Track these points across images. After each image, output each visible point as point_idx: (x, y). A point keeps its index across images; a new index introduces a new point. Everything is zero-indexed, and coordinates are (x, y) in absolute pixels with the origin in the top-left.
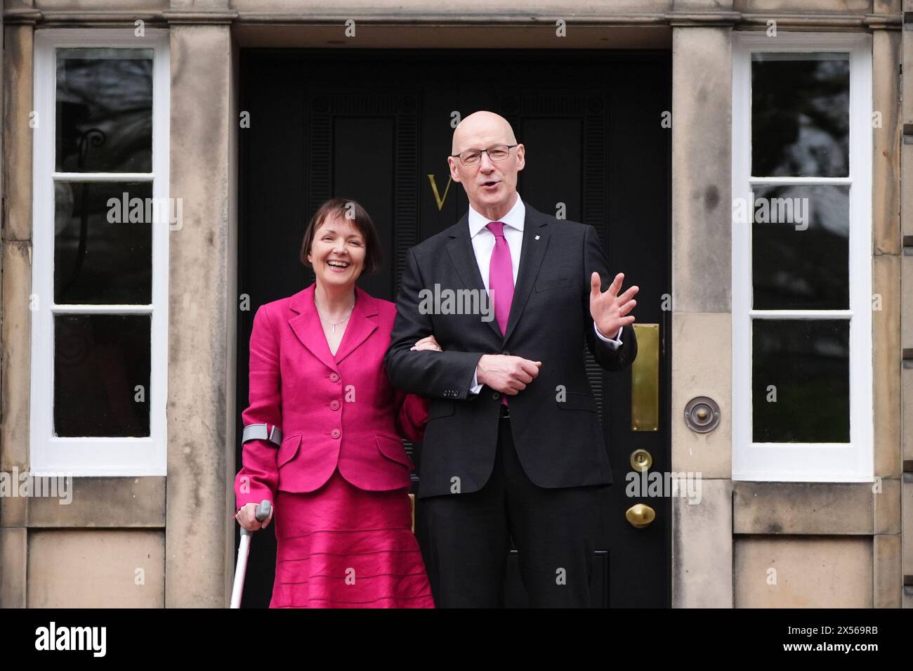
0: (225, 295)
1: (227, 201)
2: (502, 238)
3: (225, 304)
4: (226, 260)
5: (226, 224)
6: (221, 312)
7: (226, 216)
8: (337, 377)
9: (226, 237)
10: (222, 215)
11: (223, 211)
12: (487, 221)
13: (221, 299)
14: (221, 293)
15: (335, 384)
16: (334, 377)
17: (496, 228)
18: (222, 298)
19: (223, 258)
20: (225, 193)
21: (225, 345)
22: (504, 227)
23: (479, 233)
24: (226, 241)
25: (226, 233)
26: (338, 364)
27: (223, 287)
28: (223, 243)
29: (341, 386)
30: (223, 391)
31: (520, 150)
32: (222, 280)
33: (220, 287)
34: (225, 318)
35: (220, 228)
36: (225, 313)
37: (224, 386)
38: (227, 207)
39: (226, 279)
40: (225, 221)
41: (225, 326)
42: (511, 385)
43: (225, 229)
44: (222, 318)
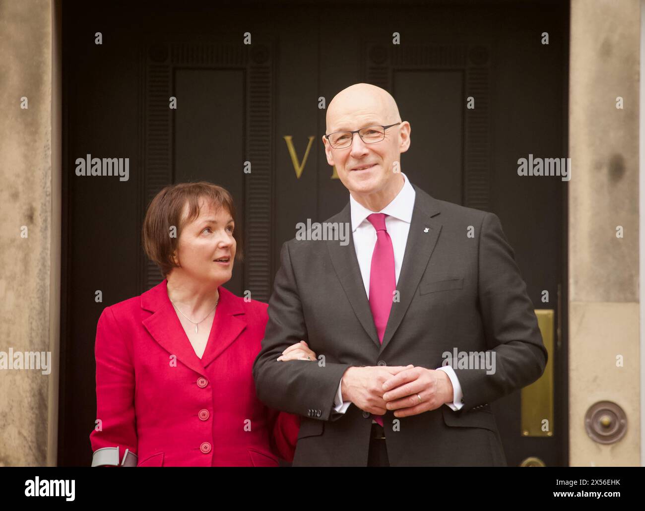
0: (48, 282)
1: (50, 172)
2: (384, 232)
3: (48, 293)
4: (49, 241)
5: (48, 198)
6: (43, 301)
7: (49, 190)
8: (205, 383)
9: (49, 214)
10: (44, 188)
11: (45, 183)
12: (368, 213)
13: (43, 286)
14: (43, 279)
15: (204, 390)
16: (202, 382)
17: (378, 221)
18: (44, 284)
19: (45, 238)
20: (47, 162)
21: (47, 341)
22: (387, 219)
23: (361, 226)
24: (49, 219)
25: (49, 209)
26: (206, 368)
27: (46, 273)
28: (45, 221)
29: (211, 393)
30: (45, 395)
31: (405, 129)
32: (44, 265)
33: (42, 273)
34: (47, 309)
35: (42, 204)
36: (48, 304)
37: (45, 390)
38: (50, 178)
39: (49, 263)
40: (47, 195)
41: (47, 319)
42: (372, 404)
43: (47, 204)
44: (44, 309)
